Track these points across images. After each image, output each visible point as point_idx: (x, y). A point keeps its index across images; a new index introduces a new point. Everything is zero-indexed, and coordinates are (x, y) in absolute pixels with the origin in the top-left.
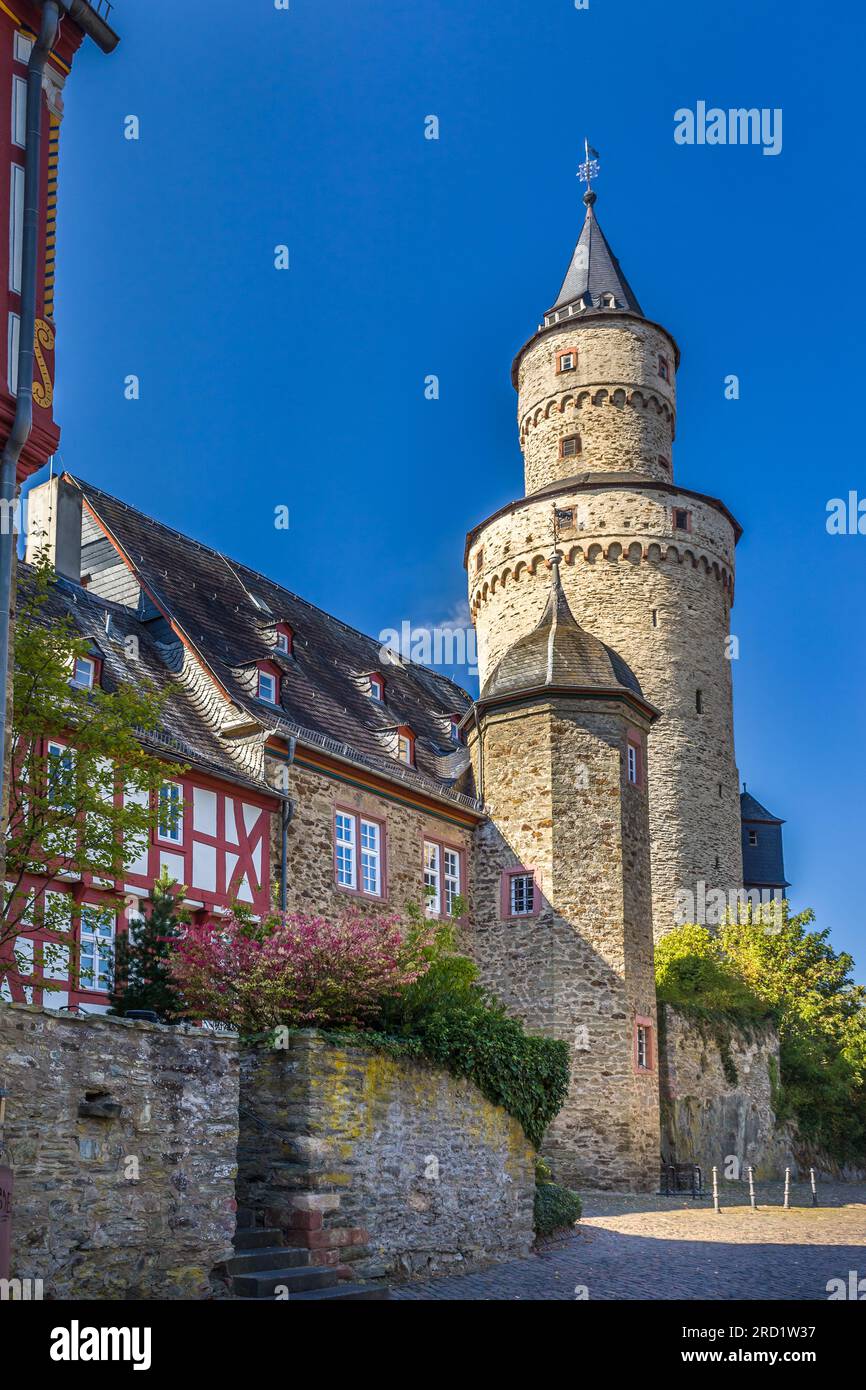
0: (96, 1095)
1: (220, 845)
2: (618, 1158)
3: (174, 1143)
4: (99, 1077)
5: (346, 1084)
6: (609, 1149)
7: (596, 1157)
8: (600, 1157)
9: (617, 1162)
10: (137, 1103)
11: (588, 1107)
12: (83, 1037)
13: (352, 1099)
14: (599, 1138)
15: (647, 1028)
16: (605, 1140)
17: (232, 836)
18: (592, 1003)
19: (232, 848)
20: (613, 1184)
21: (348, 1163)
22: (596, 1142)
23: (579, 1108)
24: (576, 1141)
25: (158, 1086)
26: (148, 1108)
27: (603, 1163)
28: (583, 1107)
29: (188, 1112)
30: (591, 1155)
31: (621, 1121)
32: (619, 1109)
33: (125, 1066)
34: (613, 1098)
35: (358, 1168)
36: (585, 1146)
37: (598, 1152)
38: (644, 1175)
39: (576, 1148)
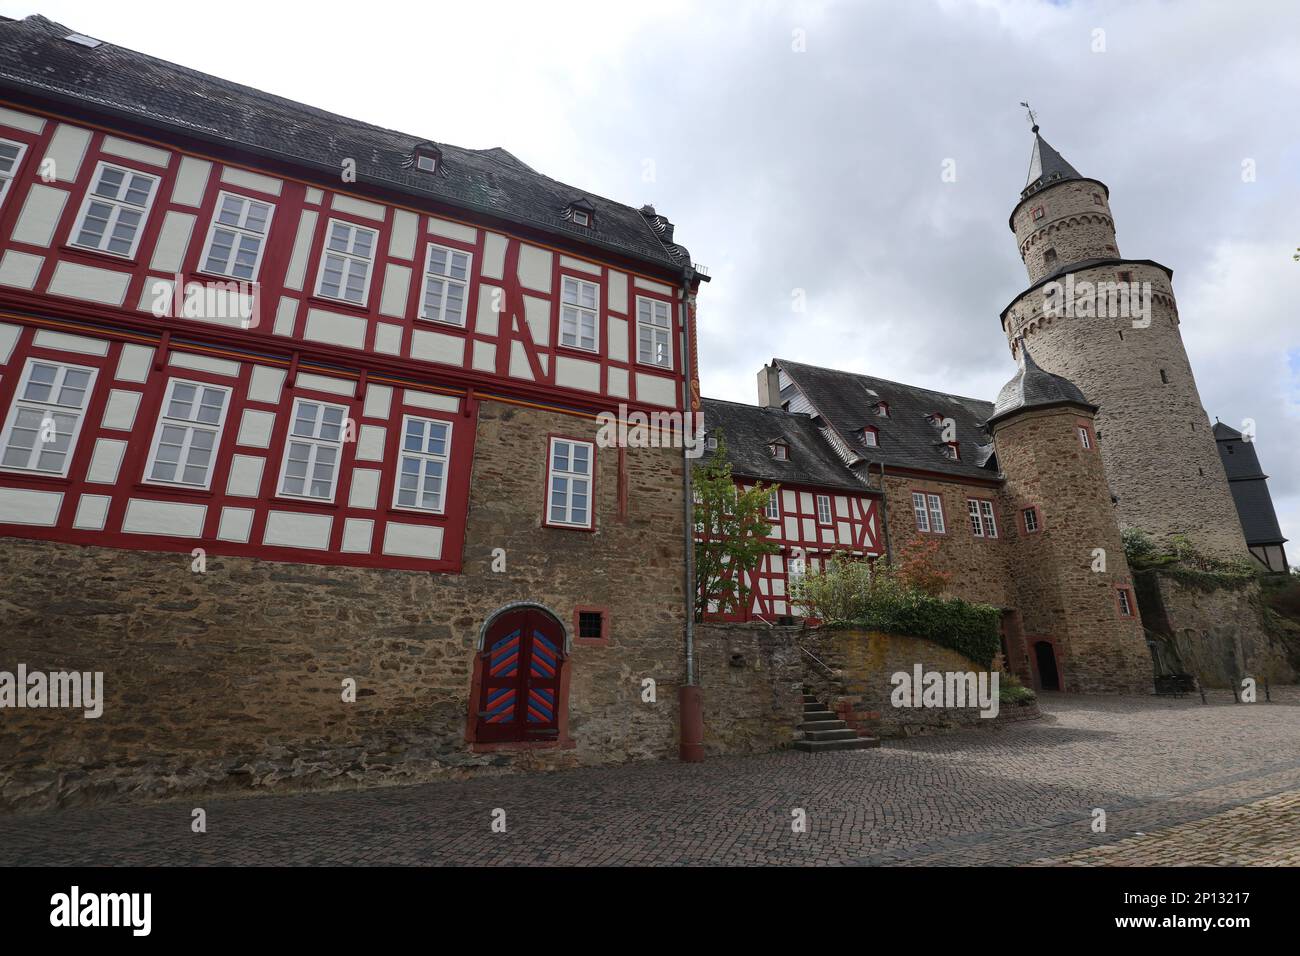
0: (737, 657)
1: (852, 521)
2: (1118, 672)
3: (772, 675)
4: (737, 650)
5: (859, 645)
6: (1111, 667)
8: (1106, 672)
10: (754, 659)
11: (1092, 641)
12: (729, 635)
13: (863, 651)
14: (1103, 660)
15: (1127, 590)
16: (1107, 661)
17: (857, 516)
18: (1083, 579)
19: (858, 522)
21: (864, 681)
22: (1101, 662)
24: (1088, 663)
25: (762, 652)
26: (758, 661)
29: (777, 662)
30: (1100, 671)
31: (1116, 649)
32: (1113, 641)
33: (748, 645)
34: (1107, 635)
35: (870, 684)
36: (1094, 665)
37: (1104, 669)
38: (1141, 683)
39: (1089, 667)
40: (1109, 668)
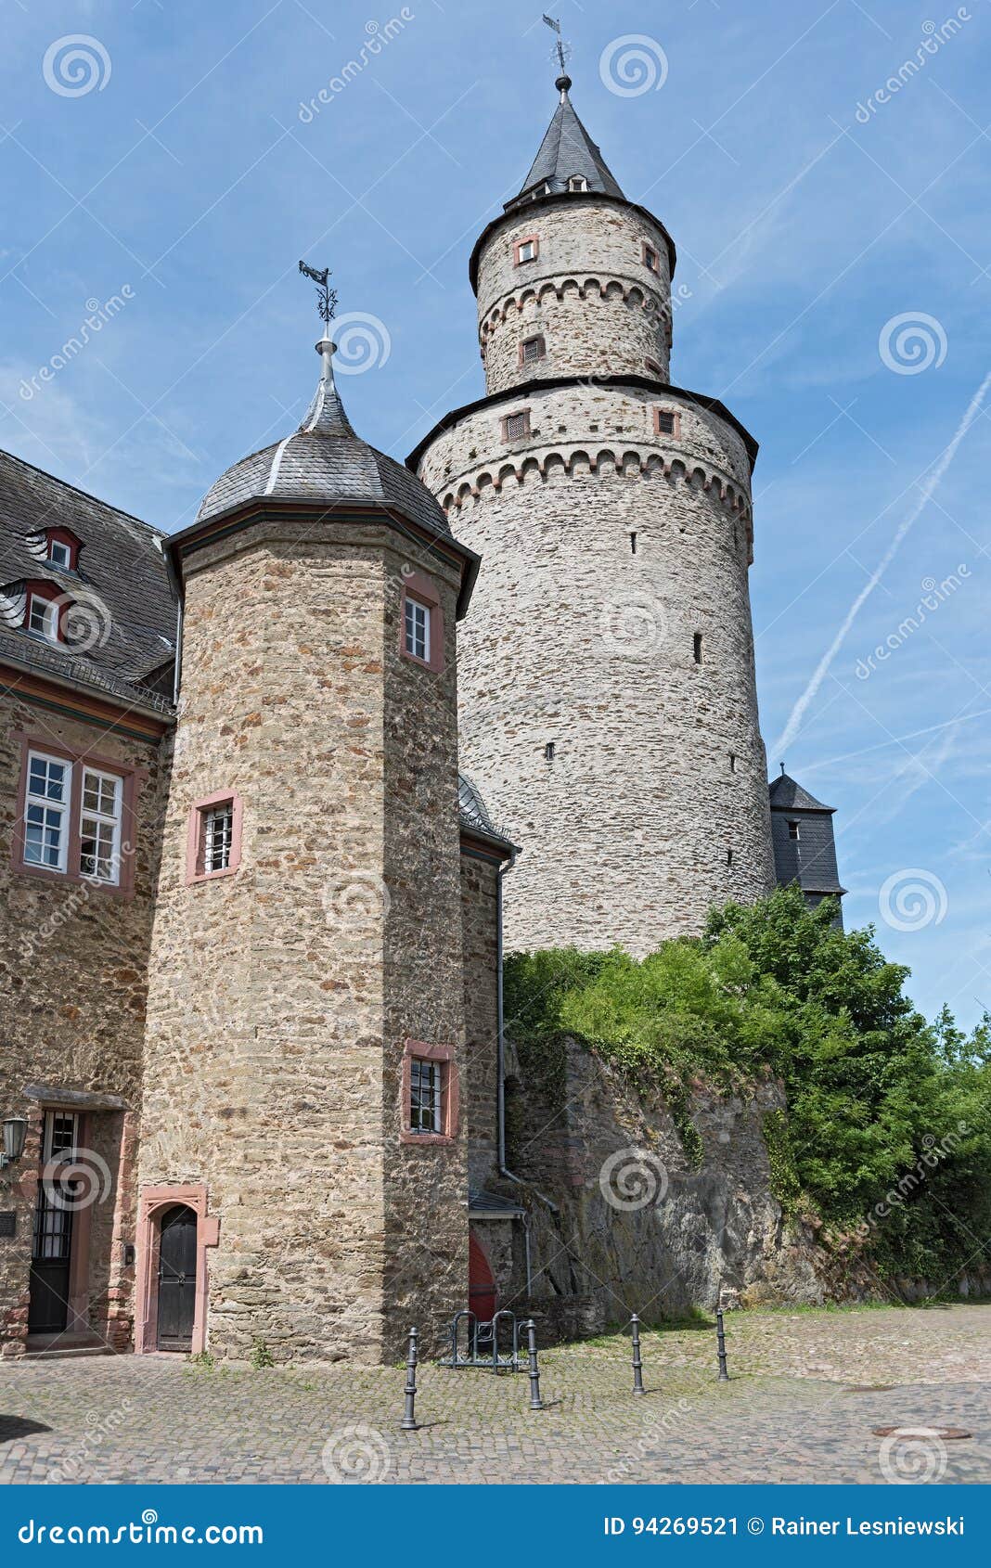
2: (360, 1300)
7: (319, 1299)
8: (327, 1299)
9: (360, 1307)
11: (304, 1206)
14: (325, 1263)
15: (444, 1062)
18: (321, 1021)
20: (352, 1350)
22: (321, 1271)
23: (289, 1209)
27: (334, 1310)
28: (298, 1207)
30: (309, 1294)
31: (369, 1231)
32: (366, 1207)
34: (353, 1189)
36: (300, 1280)
37: (324, 1290)
39: (283, 1284)
40: (340, 1284)
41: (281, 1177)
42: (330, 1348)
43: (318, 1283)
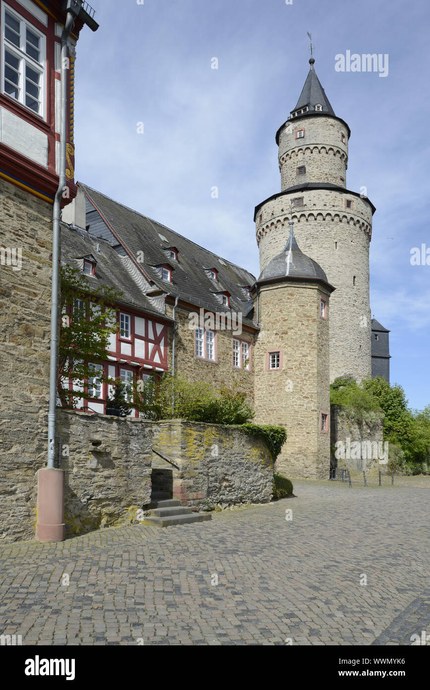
1: (146, 339)
7: (303, 465)
8: (305, 465)
11: (300, 446)
14: (305, 458)
15: (326, 415)
16: (307, 459)
17: (151, 336)
19: (151, 341)
24: (295, 459)
27: (306, 467)
28: (298, 446)
30: (301, 464)
31: (314, 452)
32: (313, 447)
34: (311, 442)
36: (299, 461)
37: (304, 463)
38: (323, 472)
39: (295, 462)
40: (308, 463)
41: (295, 439)
42: (306, 475)
43: (303, 462)
